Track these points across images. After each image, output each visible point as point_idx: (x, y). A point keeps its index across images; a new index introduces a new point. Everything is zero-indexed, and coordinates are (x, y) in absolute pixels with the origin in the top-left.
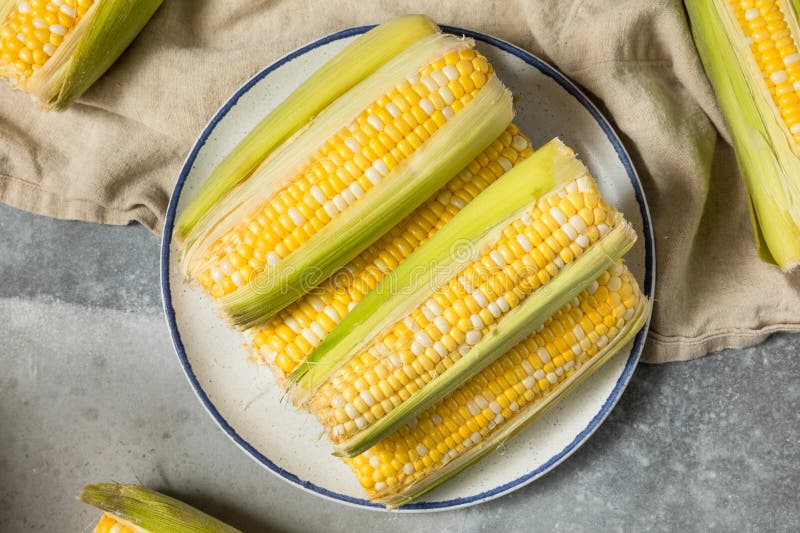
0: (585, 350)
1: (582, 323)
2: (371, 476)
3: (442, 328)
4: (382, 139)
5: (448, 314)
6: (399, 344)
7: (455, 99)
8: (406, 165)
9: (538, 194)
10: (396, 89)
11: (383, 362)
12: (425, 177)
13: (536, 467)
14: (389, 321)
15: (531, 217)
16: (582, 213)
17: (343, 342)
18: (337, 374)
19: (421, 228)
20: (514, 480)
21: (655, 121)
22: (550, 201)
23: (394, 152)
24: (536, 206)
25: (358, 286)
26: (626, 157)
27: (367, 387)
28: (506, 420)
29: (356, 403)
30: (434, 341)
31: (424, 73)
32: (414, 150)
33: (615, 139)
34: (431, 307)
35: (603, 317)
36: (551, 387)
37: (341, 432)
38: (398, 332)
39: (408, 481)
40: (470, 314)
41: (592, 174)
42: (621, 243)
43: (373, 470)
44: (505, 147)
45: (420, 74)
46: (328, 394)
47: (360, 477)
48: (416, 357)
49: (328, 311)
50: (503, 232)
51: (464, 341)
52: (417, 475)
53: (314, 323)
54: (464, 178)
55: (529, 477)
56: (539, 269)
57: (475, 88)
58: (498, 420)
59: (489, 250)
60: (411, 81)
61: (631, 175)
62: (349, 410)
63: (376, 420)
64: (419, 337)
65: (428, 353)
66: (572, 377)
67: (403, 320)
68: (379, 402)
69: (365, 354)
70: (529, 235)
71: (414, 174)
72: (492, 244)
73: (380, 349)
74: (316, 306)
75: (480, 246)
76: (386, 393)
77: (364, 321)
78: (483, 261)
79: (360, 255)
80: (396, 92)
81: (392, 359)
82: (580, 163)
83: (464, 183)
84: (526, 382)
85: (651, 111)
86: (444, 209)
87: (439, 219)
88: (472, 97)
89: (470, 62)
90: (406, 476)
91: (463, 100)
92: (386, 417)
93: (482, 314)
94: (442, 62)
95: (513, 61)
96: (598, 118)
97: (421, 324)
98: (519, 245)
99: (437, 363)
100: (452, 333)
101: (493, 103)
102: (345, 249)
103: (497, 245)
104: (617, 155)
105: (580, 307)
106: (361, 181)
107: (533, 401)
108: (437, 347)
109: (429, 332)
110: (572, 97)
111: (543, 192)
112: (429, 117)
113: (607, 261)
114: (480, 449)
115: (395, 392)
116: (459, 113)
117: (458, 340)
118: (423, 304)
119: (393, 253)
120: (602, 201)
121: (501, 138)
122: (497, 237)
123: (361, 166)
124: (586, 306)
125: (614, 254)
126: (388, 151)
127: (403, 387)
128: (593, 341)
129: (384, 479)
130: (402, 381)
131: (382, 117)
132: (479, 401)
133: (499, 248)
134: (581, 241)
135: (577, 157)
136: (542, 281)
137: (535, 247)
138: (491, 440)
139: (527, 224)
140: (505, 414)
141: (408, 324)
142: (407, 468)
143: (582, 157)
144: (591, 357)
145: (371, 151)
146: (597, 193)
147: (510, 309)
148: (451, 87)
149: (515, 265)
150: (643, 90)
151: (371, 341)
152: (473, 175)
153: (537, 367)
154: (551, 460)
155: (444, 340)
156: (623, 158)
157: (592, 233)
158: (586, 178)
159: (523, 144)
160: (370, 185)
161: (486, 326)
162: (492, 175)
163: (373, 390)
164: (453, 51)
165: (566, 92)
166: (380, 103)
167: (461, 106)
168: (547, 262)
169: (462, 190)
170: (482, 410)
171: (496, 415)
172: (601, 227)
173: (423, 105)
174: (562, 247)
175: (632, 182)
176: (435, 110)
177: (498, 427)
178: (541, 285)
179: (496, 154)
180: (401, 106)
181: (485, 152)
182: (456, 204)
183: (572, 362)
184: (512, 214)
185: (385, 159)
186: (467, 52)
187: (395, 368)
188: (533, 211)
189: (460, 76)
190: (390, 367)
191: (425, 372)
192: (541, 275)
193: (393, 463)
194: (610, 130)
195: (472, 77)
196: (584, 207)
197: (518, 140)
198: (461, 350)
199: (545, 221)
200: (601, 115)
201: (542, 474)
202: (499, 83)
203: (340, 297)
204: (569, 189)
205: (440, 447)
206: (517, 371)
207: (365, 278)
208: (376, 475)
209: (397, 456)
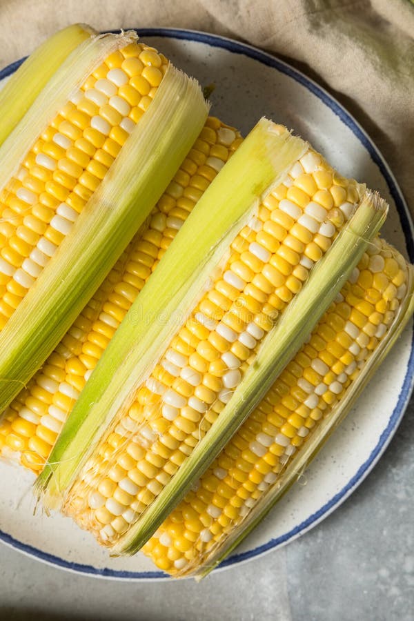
0: (363, 346)
1: (352, 319)
2: (166, 555)
3: (192, 381)
4: (59, 179)
5: (194, 362)
6: (148, 413)
7: (131, 107)
8: (96, 201)
9: (259, 191)
10: (59, 115)
11: (134, 440)
12: (123, 209)
13: (346, 482)
14: (128, 389)
15: (259, 219)
16: (318, 198)
17: (82, 429)
18: (86, 469)
19: (142, 265)
20: (326, 502)
21: (370, 69)
22: (275, 194)
23: (77, 191)
24: (261, 205)
25: (89, 351)
26: (348, 117)
27: (124, 473)
28: (298, 449)
29: (117, 496)
30: (187, 398)
31: (86, 87)
32: (101, 180)
33: (331, 101)
34: (172, 359)
35: (374, 305)
36: (337, 398)
37: (111, 533)
38: (143, 399)
39: (209, 548)
40: (221, 354)
41: (317, 148)
42: (373, 219)
43: (166, 549)
44: (211, 146)
45: (82, 90)
46: (82, 495)
47: (154, 560)
48: (171, 422)
49: (64, 390)
50: (231, 247)
51: (222, 386)
52: (218, 539)
53: (51, 407)
54: (174, 194)
55: (341, 495)
56: (286, 277)
57: (151, 87)
58: (289, 452)
59: (221, 272)
60: (74, 101)
61: (360, 136)
62: (111, 507)
63: (146, 507)
64: (169, 399)
65: (184, 413)
66: (358, 379)
67: (144, 383)
68: (145, 487)
69: (112, 436)
70: (263, 242)
71: (109, 209)
72: (223, 265)
73: (127, 425)
74: (48, 387)
75: (209, 272)
76: (149, 474)
77: (100, 398)
78: (217, 288)
79: (82, 314)
80: (61, 119)
81: (145, 433)
82: (298, 139)
83: (176, 200)
84: (309, 402)
85: (363, 57)
86: (162, 236)
87: (159, 249)
88: (151, 99)
89: (137, 58)
90: (205, 544)
91: (141, 105)
92: (158, 500)
93: (234, 349)
94: (105, 68)
95: (198, 49)
96: (306, 84)
97: (167, 383)
98: (254, 257)
99: (198, 422)
100: (206, 382)
101: (178, 98)
102: (56, 318)
103: (229, 264)
104: (338, 118)
105: (345, 301)
106: (48, 235)
107: (322, 419)
108: (192, 403)
109: (179, 389)
110: (271, 68)
111: (264, 186)
112: (107, 137)
113: (361, 244)
114: (279, 487)
115: (159, 470)
116: (141, 122)
117: (215, 389)
118: (163, 358)
119: (118, 302)
120: (337, 176)
121: (202, 136)
122: (227, 256)
123: (43, 218)
124: (351, 299)
125: (367, 235)
126: (71, 191)
127: (166, 461)
128: (370, 334)
129: (182, 555)
130: (164, 456)
131: (52, 154)
132: (261, 440)
133: (232, 267)
134: (325, 231)
135: (293, 134)
136: (294, 290)
137: (273, 254)
138: (289, 474)
139: (257, 230)
140: (295, 443)
141: (152, 387)
142: (204, 536)
143: (300, 131)
144: (373, 351)
145: (50, 197)
146: (328, 169)
147: (266, 333)
148: (122, 94)
149: (257, 282)
150: (346, 38)
151: (113, 420)
152: (184, 188)
153: (316, 383)
154: (359, 471)
155: (199, 393)
156: (345, 120)
157: (335, 218)
158: (310, 154)
159: (230, 135)
160: (60, 237)
161: (243, 362)
162: (204, 181)
163: (132, 476)
164: (114, 51)
165: (263, 66)
166: (45, 137)
167: (141, 112)
168: (292, 267)
169: (176, 207)
170: (268, 448)
171: (285, 448)
172: (344, 208)
173: (95, 124)
174: (305, 245)
175: (363, 143)
176: (112, 127)
177: (291, 458)
178: (294, 295)
179: (202, 156)
180: (70, 133)
181: (189, 157)
182: (174, 226)
183: (353, 365)
184: (236, 223)
185: (69, 201)
186: (130, 47)
187: (150, 443)
188: (260, 211)
189: (129, 78)
190: (145, 443)
191: (187, 435)
192: (290, 284)
193: (187, 535)
194: (322, 93)
195: (145, 75)
196: (317, 190)
197: (224, 133)
198: (223, 397)
199: (277, 220)
200: (309, 79)
201: (354, 488)
202: (179, 73)
203: (73, 369)
204: (294, 174)
205: (234, 502)
206: (295, 394)
207: (95, 340)
208: (171, 554)
209: (189, 526)
